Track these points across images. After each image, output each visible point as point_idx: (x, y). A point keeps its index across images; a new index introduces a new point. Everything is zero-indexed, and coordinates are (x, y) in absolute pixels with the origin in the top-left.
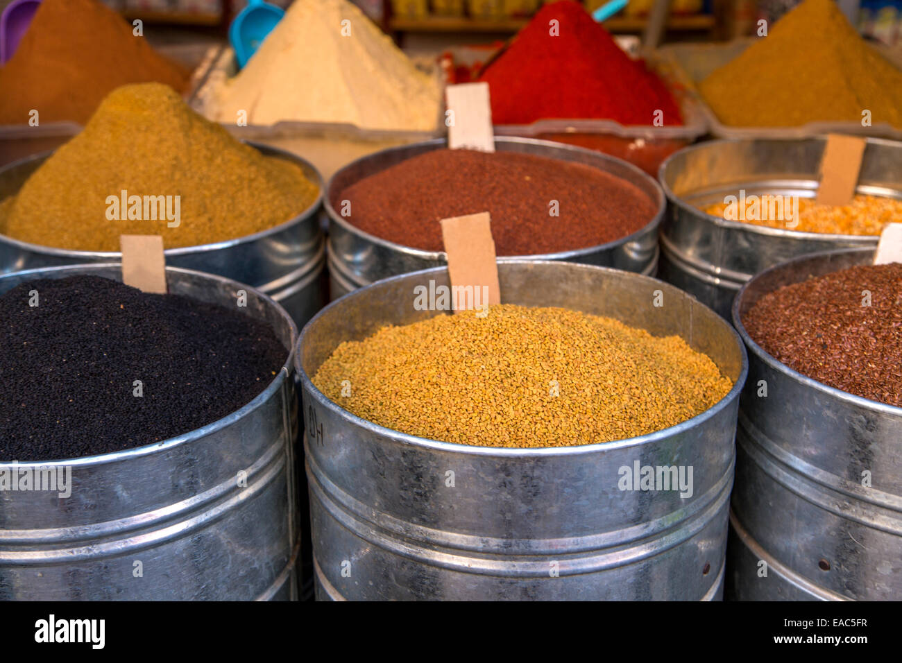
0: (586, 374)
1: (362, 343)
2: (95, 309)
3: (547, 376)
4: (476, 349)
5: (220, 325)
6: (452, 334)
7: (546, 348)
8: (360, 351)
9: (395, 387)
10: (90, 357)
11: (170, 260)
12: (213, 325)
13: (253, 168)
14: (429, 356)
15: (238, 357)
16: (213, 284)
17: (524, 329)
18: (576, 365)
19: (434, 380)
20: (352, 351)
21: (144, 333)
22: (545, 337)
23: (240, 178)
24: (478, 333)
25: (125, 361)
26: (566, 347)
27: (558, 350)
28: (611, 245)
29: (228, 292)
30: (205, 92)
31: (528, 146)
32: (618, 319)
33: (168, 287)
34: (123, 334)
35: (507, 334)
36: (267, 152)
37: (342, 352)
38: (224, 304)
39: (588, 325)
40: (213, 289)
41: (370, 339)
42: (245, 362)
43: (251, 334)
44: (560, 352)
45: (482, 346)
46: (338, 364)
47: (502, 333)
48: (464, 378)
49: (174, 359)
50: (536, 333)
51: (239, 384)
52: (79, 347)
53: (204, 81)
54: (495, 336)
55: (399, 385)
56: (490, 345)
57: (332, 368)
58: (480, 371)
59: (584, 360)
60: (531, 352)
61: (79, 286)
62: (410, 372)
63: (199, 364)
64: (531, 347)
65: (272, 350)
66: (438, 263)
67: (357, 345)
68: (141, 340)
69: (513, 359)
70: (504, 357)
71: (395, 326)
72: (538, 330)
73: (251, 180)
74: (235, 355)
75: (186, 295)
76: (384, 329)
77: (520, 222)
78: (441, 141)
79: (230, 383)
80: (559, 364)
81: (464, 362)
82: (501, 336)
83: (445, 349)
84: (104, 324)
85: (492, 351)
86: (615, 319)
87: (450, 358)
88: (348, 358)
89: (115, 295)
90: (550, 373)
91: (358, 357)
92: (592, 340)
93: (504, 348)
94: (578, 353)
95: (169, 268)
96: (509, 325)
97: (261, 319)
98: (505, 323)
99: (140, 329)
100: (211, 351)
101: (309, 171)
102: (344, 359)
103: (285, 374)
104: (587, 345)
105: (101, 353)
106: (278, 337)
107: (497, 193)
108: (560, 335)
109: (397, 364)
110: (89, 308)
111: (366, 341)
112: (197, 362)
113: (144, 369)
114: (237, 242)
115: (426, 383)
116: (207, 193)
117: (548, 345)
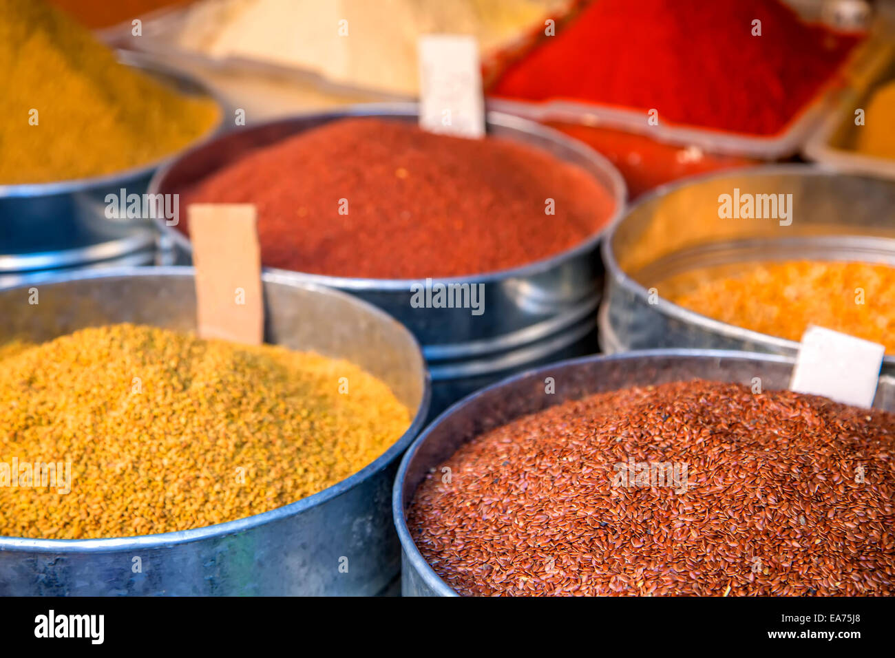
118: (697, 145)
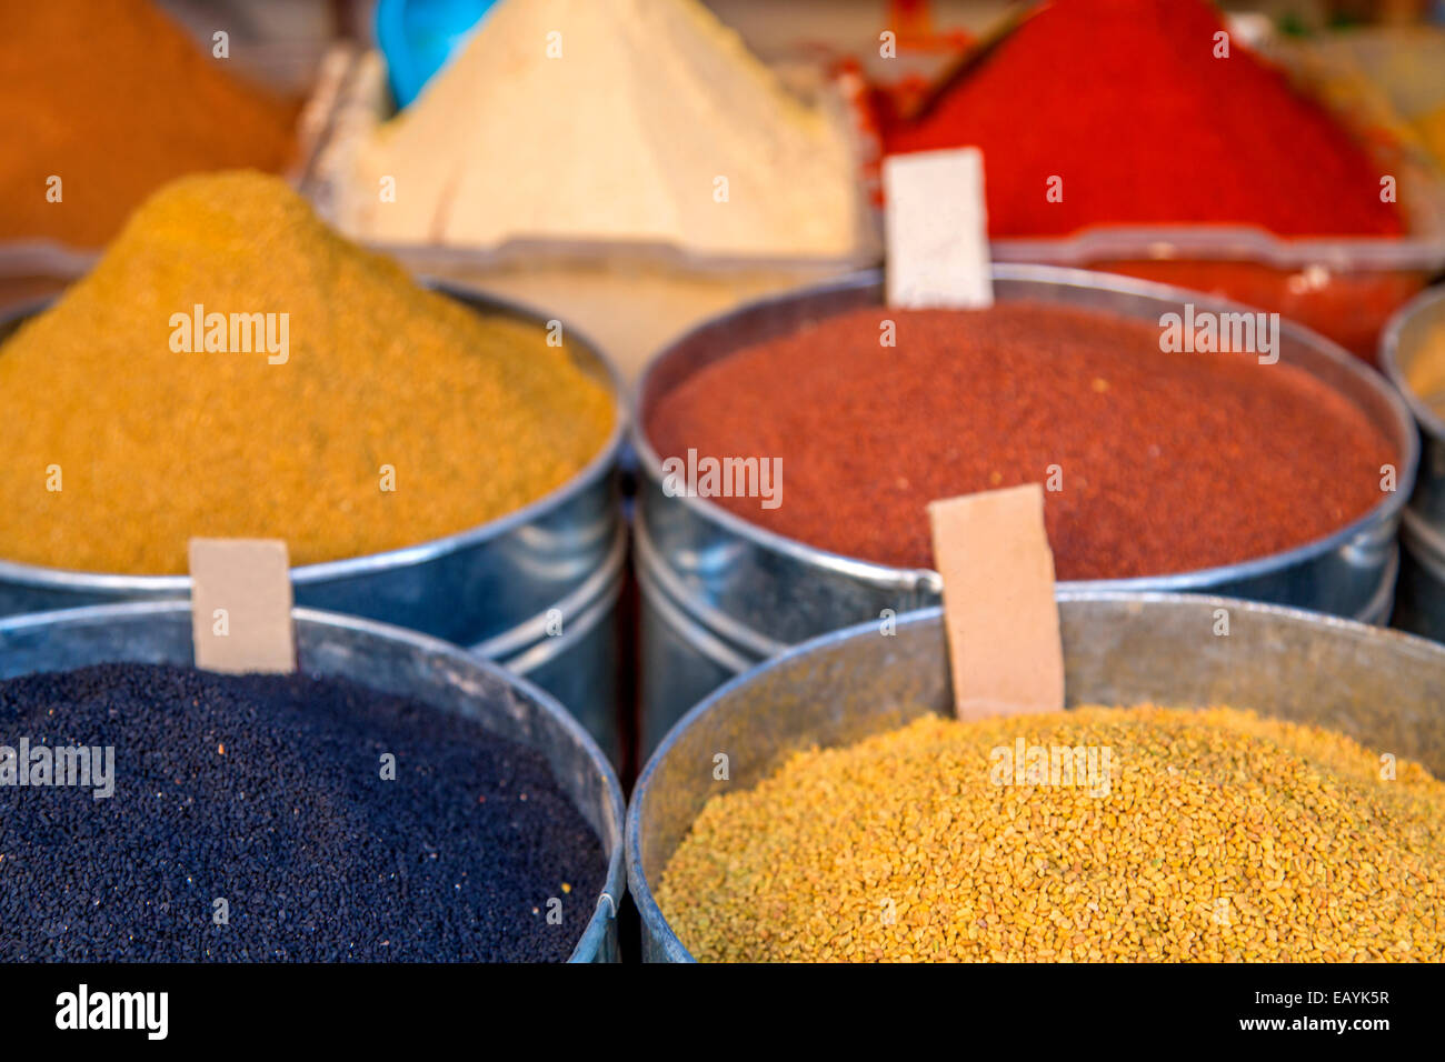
0: (1346, 926)
1: (754, 796)
2: (158, 754)
3: (1252, 932)
4: (1066, 853)
5: (436, 769)
6: (1001, 809)
7: (1240, 855)
8: (755, 820)
9: (874, 945)
10: (156, 891)
11: (304, 594)
12: (418, 769)
13: (473, 363)
14: (949, 867)
15: (486, 855)
16: (402, 652)
17: (1178, 803)
18: (1318, 901)
19: (972, 934)
20: (736, 822)
21: (275, 815)
22: (1234, 825)
23: (446, 387)
24: (1066, 810)
25: (238, 893)
26: (1288, 854)
27: (1269, 861)
28: (1313, 549)
29: (439, 672)
30: (336, 161)
31: (1066, 291)
32: (1346, 733)
33: (299, 655)
34: (227, 819)
35: (1139, 816)
36: (485, 308)
37: (715, 824)
38: (429, 698)
39: (1326, 788)
40: (402, 663)
41: (772, 783)
42: (502, 863)
43: (503, 783)
44: (1275, 865)
45: (1079, 845)
46: (708, 857)
47: (1124, 811)
48: (1050, 935)
49: (350, 882)
50: (1209, 816)
51: (496, 931)
52: (130, 867)
53: (327, 136)
54: (1109, 821)
55: (882, 939)
56: (1098, 843)
57: (696, 866)
58: (1087, 918)
59: (1336, 888)
60: (1205, 865)
61: (117, 695)
62: (906, 906)
63: (405, 889)
64: (1202, 852)
65: (556, 826)
66: (914, 599)
67: (745, 805)
68: (269, 834)
69: (1162, 885)
70: (1141, 880)
71: (823, 747)
72: (1215, 807)
73: (470, 392)
74: (478, 849)
75: (340, 676)
76: (801, 757)
77: (1093, 492)
78: (867, 279)
79: (476, 930)
80: (1275, 897)
81: (1043, 890)
82: (1124, 820)
83: (989, 852)
84: (181, 796)
85: (1104, 860)
86: (1338, 734)
87: (1006, 880)
88: (730, 839)
89: (204, 717)
90: (1260, 923)
91: (751, 835)
92: (1344, 831)
93: (1134, 852)
94: (1320, 869)
95: (303, 614)
96: (1141, 792)
97: (518, 738)
98: (1131, 787)
99: (266, 805)
100: (426, 847)
101: (584, 353)
102: (721, 842)
103: (609, 911)
104: (1336, 844)
105: (180, 876)
106: (561, 786)
107: (1035, 422)
108: (1268, 820)
109: (867, 877)
110: (143, 753)
111: (761, 788)
112: (400, 884)
113: (282, 914)
114: (448, 544)
115: (951, 940)
116: (376, 427)
117: (1243, 847)
118: (1323, 263)
